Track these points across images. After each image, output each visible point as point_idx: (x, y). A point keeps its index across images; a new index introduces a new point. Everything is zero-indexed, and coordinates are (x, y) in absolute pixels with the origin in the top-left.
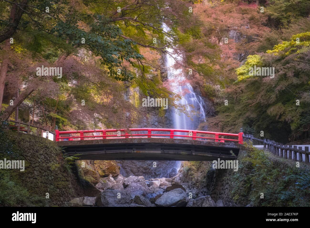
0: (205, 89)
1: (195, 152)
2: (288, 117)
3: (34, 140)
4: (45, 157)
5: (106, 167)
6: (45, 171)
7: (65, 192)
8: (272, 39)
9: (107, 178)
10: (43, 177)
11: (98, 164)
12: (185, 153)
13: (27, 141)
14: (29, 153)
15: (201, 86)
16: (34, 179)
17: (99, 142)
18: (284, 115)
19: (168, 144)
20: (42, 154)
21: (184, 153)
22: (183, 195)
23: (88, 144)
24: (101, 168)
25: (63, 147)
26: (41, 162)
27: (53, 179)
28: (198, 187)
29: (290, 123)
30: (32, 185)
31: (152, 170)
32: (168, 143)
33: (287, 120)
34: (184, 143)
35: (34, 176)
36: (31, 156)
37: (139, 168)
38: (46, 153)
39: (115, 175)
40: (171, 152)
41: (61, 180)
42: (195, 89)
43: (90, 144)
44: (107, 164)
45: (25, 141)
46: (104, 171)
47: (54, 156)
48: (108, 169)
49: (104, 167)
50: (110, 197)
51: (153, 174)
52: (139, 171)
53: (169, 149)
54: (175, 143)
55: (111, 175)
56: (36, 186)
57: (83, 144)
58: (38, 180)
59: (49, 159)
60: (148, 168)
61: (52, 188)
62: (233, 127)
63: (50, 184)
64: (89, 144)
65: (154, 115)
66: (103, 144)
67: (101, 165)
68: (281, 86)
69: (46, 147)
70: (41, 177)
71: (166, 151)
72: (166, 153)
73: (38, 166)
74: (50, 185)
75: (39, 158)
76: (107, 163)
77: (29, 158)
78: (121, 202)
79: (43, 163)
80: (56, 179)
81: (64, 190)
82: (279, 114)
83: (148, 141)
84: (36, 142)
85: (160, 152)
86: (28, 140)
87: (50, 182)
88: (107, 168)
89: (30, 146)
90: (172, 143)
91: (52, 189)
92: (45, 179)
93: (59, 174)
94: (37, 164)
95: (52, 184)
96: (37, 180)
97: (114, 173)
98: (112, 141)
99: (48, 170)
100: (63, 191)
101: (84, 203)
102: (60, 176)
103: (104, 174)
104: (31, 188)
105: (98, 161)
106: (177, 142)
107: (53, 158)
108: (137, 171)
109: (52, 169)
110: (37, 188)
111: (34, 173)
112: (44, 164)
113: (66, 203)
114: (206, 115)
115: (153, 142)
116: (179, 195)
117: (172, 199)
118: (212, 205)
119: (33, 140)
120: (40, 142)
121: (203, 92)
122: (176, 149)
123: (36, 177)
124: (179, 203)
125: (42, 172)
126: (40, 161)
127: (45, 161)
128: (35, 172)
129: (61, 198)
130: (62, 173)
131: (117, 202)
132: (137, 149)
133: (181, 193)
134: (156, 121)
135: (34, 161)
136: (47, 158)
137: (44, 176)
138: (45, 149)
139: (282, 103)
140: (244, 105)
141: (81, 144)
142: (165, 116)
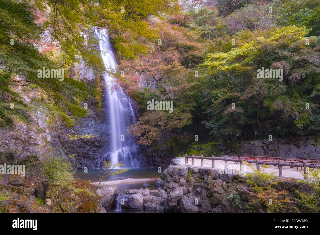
37: (79, 153)
42: (124, 91)
51: (92, 158)
60: (87, 153)
65: (92, 110)
114: (134, 112)
121: (131, 95)
134: (94, 114)
142: (102, 110)
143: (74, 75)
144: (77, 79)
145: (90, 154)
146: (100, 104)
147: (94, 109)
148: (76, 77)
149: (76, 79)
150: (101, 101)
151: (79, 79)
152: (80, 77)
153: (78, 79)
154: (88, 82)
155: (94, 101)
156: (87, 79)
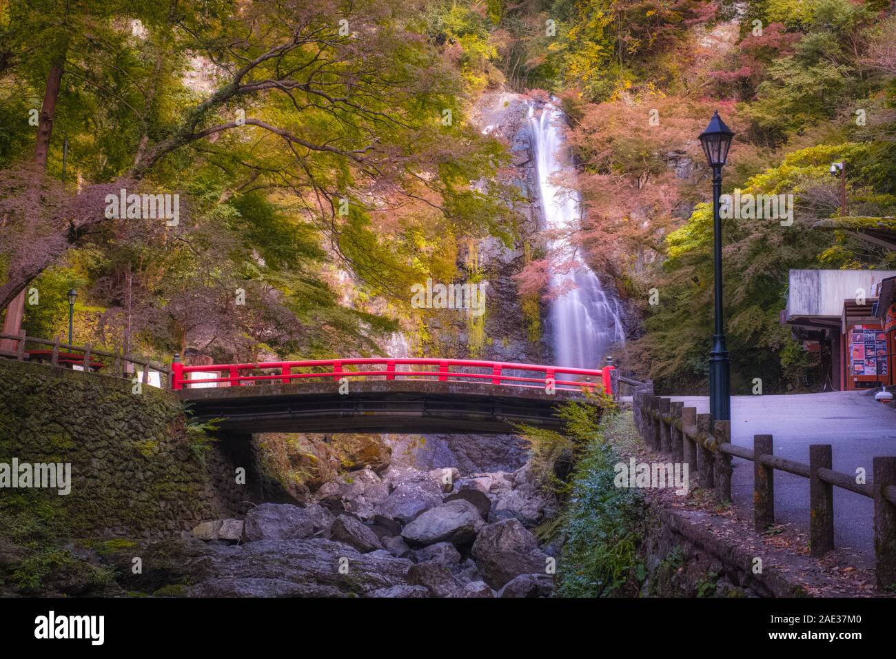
0: (627, 283)
1: (503, 412)
2: (773, 339)
3: (101, 386)
4: (131, 427)
5: (356, 448)
6: (126, 460)
7: (185, 508)
8: (751, 168)
9: (358, 472)
10: (118, 474)
11: (340, 443)
12: (480, 416)
13: (78, 388)
14: (81, 416)
15: (619, 277)
16: (86, 477)
17: (271, 391)
18: (765, 332)
19: (434, 394)
20: (123, 419)
21: (475, 415)
22: (467, 516)
23: (246, 396)
24: (346, 452)
25: (187, 402)
26: (116, 437)
27: (150, 477)
28: (545, 494)
29: (777, 351)
30: (79, 492)
31: (512, 454)
32: (434, 391)
33: (770, 344)
34: (472, 393)
35: (88, 471)
36: (84, 424)
37: (483, 450)
38: (136, 417)
39: (379, 466)
40: (446, 413)
41: (176, 480)
42: (604, 282)
43: (253, 395)
44: (359, 441)
45: (70, 389)
46: (352, 458)
47: (160, 424)
48: (362, 452)
49: (353, 449)
50: (269, 520)
52: (483, 456)
53: (441, 407)
54: (451, 391)
55: (368, 466)
56: (94, 495)
57: (237, 396)
58: (102, 480)
59: (142, 429)
61: (144, 499)
62: (670, 361)
63: (137, 490)
64: (249, 395)
65: (518, 340)
66: (281, 396)
67: (346, 443)
68: (755, 265)
69: (136, 403)
70: (110, 473)
71: (434, 412)
72: (435, 417)
73: (107, 447)
74: (138, 492)
75: (111, 428)
76: (359, 439)
77: (77, 428)
78: (296, 534)
79: (122, 439)
80: (157, 477)
81: (181, 502)
82: (752, 330)
83: (388, 387)
84: (105, 390)
85: (420, 414)
86: (81, 385)
87: (138, 485)
88: (358, 449)
89: (85, 398)
90: (443, 392)
91: (144, 501)
92: (123, 479)
93: (170, 465)
94: (104, 443)
95: (144, 490)
96: (98, 480)
97: (376, 461)
98: (302, 388)
99: (136, 456)
100: (180, 506)
101: (221, 533)
102: (173, 470)
103: (352, 464)
104: (76, 501)
105: (341, 435)
106: (455, 390)
107: (155, 429)
108: (480, 456)
109: (148, 454)
110: (94, 498)
111: (89, 463)
112: (125, 443)
113: (183, 533)
114: (627, 338)
115: (398, 390)
116: (458, 515)
117: (440, 526)
118: (522, 541)
119: (98, 387)
120: (117, 391)
121: (621, 289)
122: (457, 407)
123: (96, 473)
124: (457, 533)
125: (116, 460)
126: (113, 434)
127: (130, 435)
128: (94, 461)
129: (170, 521)
130: (180, 464)
131: (286, 534)
132: (366, 406)
133: (463, 511)
134: (522, 352)
135: (93, 436)
136: (136, 429)
137: (123, 471)
138: (134, 408)
139: (761, 306)
140: (681, 311)
141: (231, 396)
142: (542, 340)
143: (467, 253)
144: (474, 263)
145: (510, 452)
146: (536, 324)
147: (523, 337)
148: (472, 256)
149: (472, 264)
150: (537, 315)
151: (479, 262)
152: (482, 257)
153: (476, 262)
154: (502, 267)
155: (522, 317)
156: (498, 261)
